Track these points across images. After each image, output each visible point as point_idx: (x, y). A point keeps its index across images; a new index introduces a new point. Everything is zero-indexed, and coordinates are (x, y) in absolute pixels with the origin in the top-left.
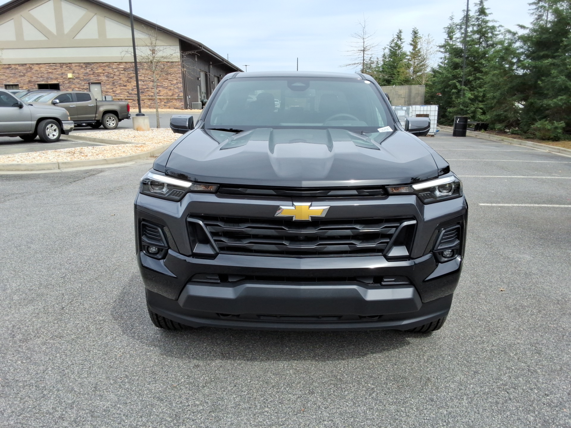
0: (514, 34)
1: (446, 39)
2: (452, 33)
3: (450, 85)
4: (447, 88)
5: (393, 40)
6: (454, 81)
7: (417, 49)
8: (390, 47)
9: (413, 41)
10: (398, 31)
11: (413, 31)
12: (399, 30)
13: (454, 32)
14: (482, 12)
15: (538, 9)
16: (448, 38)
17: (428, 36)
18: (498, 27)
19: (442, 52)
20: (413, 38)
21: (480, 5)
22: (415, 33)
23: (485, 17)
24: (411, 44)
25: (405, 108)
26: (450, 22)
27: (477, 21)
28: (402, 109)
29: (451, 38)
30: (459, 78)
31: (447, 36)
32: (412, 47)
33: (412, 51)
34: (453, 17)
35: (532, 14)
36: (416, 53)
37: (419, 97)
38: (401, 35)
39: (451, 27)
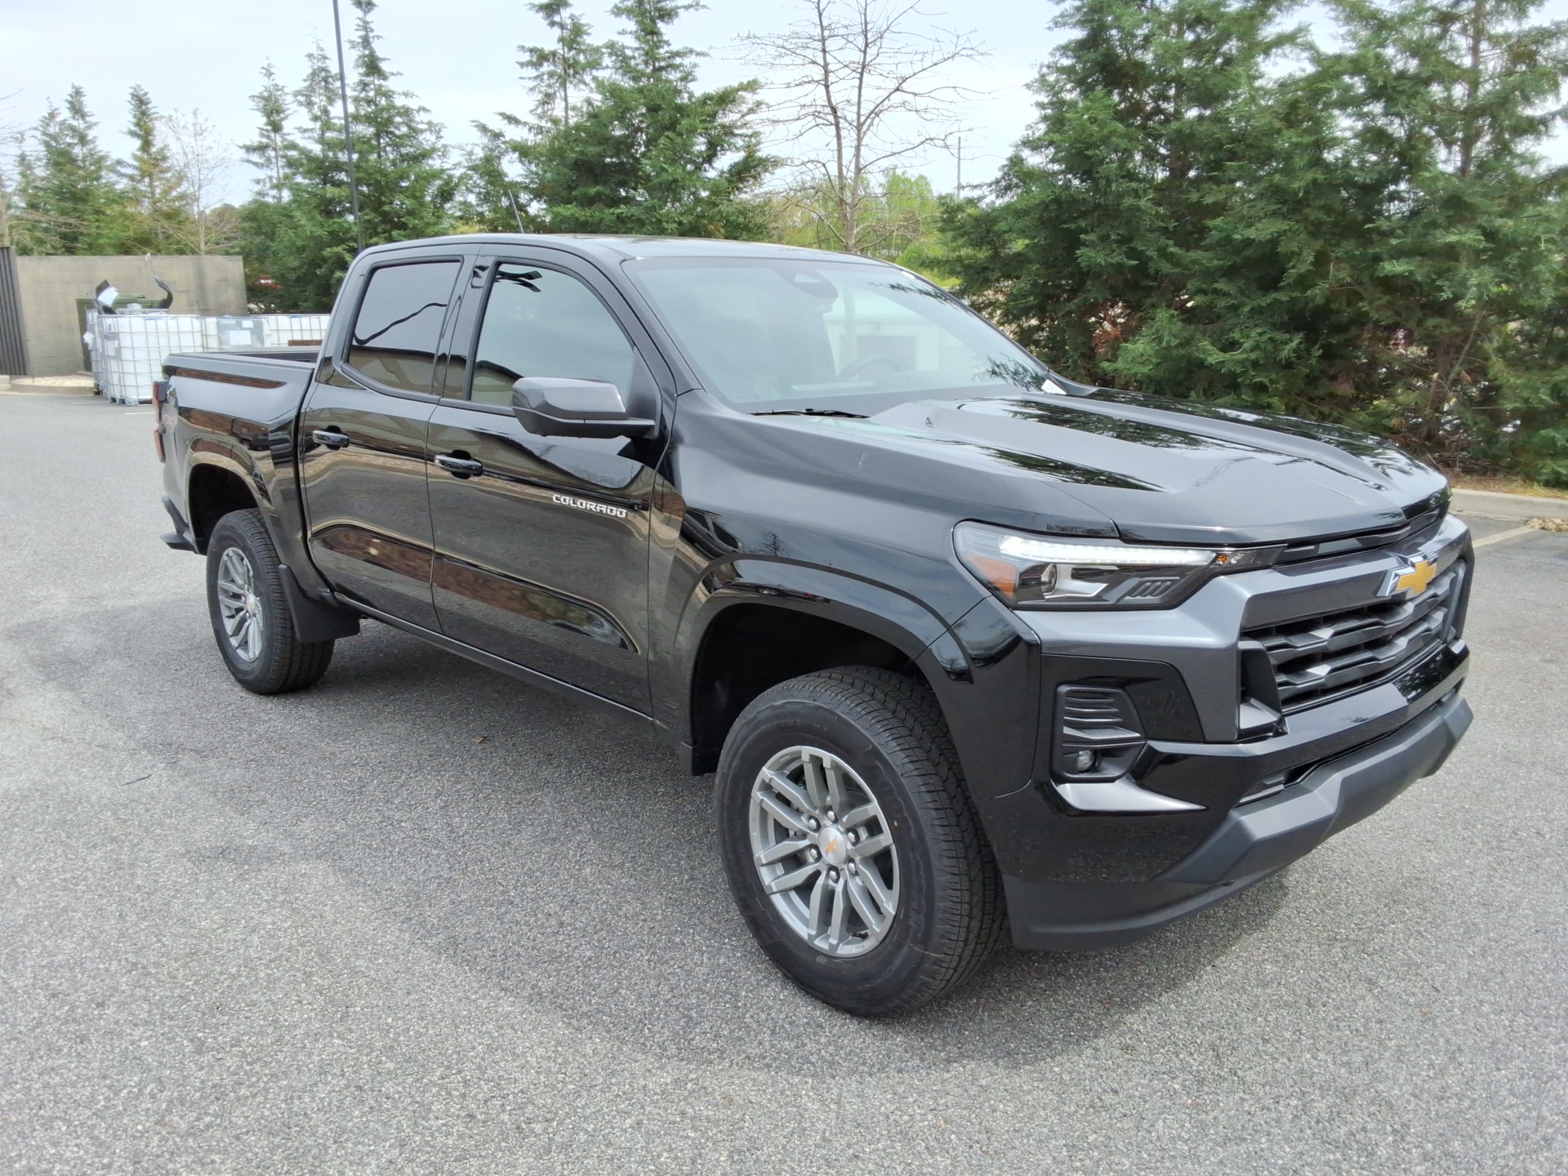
0: (497, 136)
1: (262, 129)
2: (278, 112)
3: (325, 260)
4: (320, 267)
5: (52, 116)
6: (339, 249)
7: (153, 150)
8: (44, 134)
9: (137, 124)
10: (70, 91)
11: (133, 95)
12: (74, 87)
13: (283, 111)
14: (372, 66)
15: (539, 77)
16: (269, 128)
17: (195, 113)
18: (418, 111)
19: (255, 164)
20: (135, 116)
21: (365, 47)
22: (140, 102)
23: (381, 82)
24: (133, 134)
25: (248, 323)
26: (266, 82)
27: (363, 89)
28: (239, 326)
29: (276, 128)
30: (347, 240)
31: (265, 120)
32: (137, 143)
33: (139, 153)
34: (272, 70)
35: (532, 89)
36: (152, 162)
37: (231, 291)
38: (81, 103)
39: (270, 96)
